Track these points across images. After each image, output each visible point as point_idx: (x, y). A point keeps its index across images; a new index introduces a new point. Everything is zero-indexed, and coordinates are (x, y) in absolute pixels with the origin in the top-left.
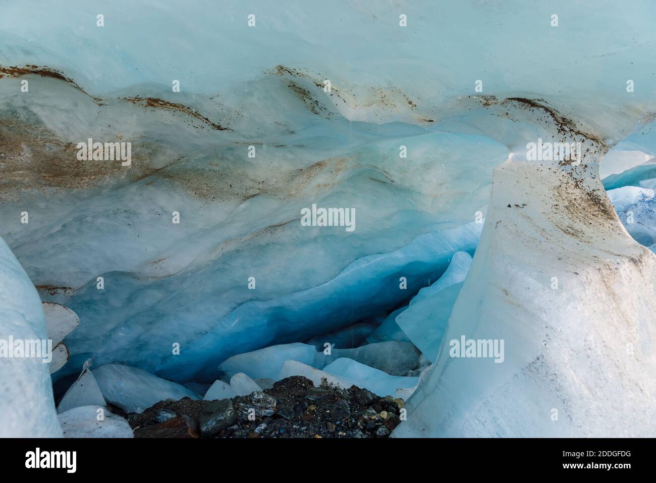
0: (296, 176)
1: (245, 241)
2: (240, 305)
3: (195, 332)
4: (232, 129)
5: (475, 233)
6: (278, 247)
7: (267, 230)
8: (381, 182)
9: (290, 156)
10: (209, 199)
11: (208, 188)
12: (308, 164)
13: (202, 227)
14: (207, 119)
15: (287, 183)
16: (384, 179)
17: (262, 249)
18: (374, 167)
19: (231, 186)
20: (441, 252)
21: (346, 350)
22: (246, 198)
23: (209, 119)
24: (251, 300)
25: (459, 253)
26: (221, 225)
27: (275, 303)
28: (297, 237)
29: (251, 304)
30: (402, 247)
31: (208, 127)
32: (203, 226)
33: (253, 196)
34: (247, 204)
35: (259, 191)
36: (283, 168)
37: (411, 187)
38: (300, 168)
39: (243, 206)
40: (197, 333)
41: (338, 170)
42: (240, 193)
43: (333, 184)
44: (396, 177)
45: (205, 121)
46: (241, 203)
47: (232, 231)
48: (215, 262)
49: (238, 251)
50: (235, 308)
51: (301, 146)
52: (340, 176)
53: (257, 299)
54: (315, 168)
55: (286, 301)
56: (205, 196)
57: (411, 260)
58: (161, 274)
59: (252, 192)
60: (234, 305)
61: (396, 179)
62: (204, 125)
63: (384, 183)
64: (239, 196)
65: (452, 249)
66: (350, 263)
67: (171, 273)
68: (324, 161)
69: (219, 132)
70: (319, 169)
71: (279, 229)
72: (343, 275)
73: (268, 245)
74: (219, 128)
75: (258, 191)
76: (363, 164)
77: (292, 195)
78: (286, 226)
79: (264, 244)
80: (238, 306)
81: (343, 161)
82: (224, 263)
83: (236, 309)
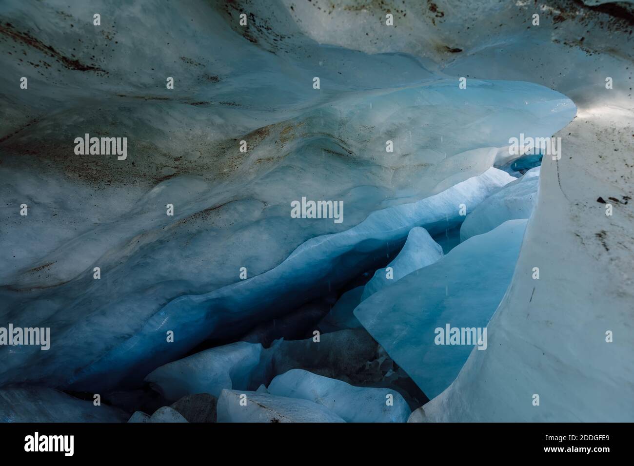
0: (228, 148)
1: (170, 229)
2: (170, 300)
3: (115, 337)
4: (103, 67)
5: (431, 207)
6: (214, 233)
7: (197, 216)
8: (337, 154)
9: (219, 121)
10: (103, 183)
11: (99, 168)
12: (244, 132)
13: (98, 221)
14: (50, 48)
15: (215, 159)
16: (339, 150)
17: (192, 238)
18: (329, 135)
19: (133, 163)
20: (396, 229)
21: (295, 341)
22: (158, 180)
23: (55, 48)
24: (184, 294)
25: (415, 229)
26: (128, 217)
27: (213, 295)
28: (236, 221)
29: (184, 298)
30: (355, 226)
31: (56, 65)
32: (99, 219)
33: (168, 177)
34: (163, 187)
35: (176, 170)
36: (209, 138)
37: (371, 158)
38: (233, 138)
39: (157, 190)
40: (118, 338)
41: (284, 140)
42: (147, 174)
43: (279, 157)
44: (355, 147)
45: (50, 52)
46: (152, 187)
47: (146, 222)
48: (130, 258)
49: (161, 242)
50: (164, 305)
51: (232, 104)
52: (288, 146)
53: (192, 293)
54: (254, 137)
55: (226, 291)
56: (95, 179)
57: (364, 238)
58: (50, 282)
59: (165, 172)
60: (164, 301)
61: (354, 150)
62: (49, 59)
63: (339, 155)
64: (148, 178)
65: (407, 224)
66: (299, 245)
67: (65, 281)
68: (267, 127)
69: (79, 74)
70: (260, 139)
71: (213, 214)
72: (290, 258)
73: (199, 232)
74: (77, 66)
75: (174, 171)
76: (315, 131)
77: (225, 174)
78: (221, 209)
79: (194, 231)
80: (168, 302)
81: (290, 127)
82: (145, 256)
83: (167, 305)
